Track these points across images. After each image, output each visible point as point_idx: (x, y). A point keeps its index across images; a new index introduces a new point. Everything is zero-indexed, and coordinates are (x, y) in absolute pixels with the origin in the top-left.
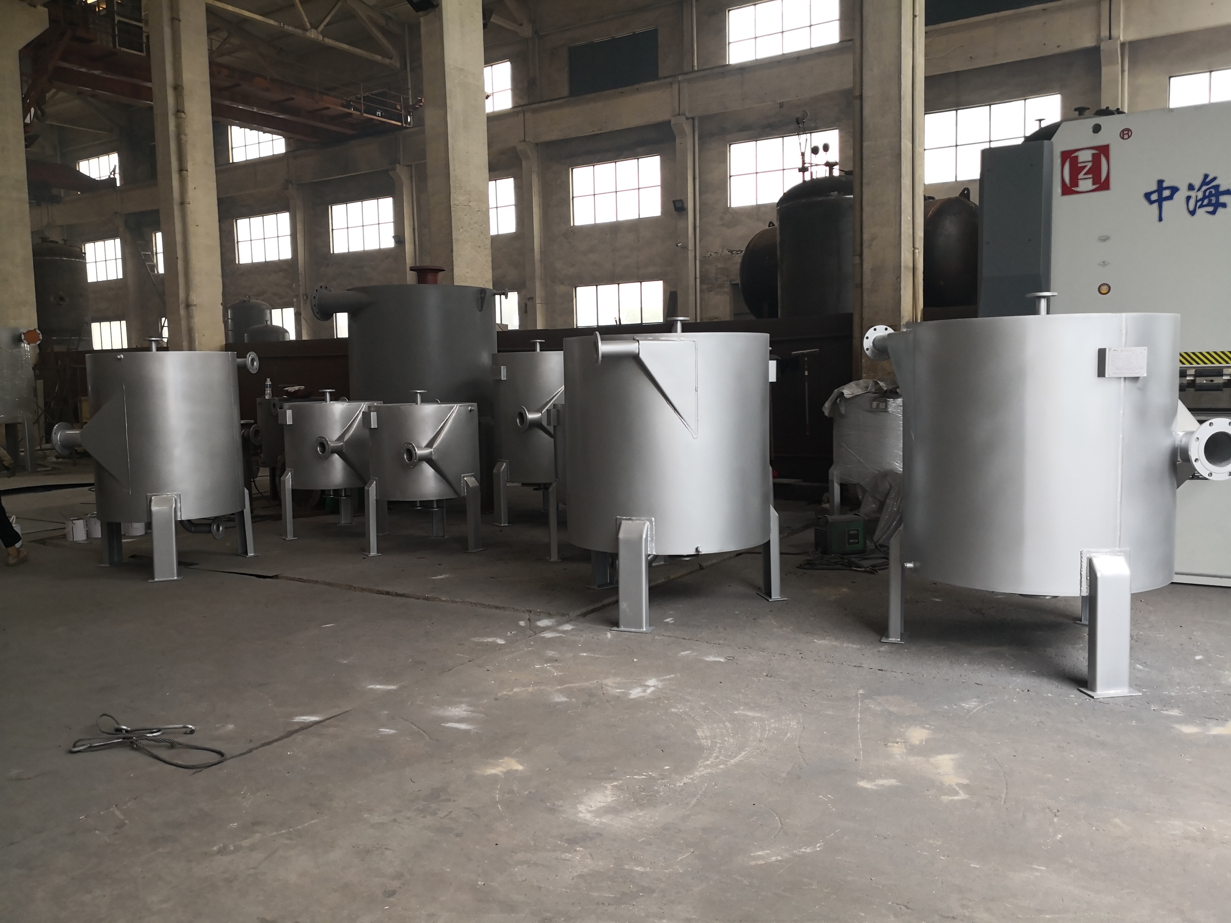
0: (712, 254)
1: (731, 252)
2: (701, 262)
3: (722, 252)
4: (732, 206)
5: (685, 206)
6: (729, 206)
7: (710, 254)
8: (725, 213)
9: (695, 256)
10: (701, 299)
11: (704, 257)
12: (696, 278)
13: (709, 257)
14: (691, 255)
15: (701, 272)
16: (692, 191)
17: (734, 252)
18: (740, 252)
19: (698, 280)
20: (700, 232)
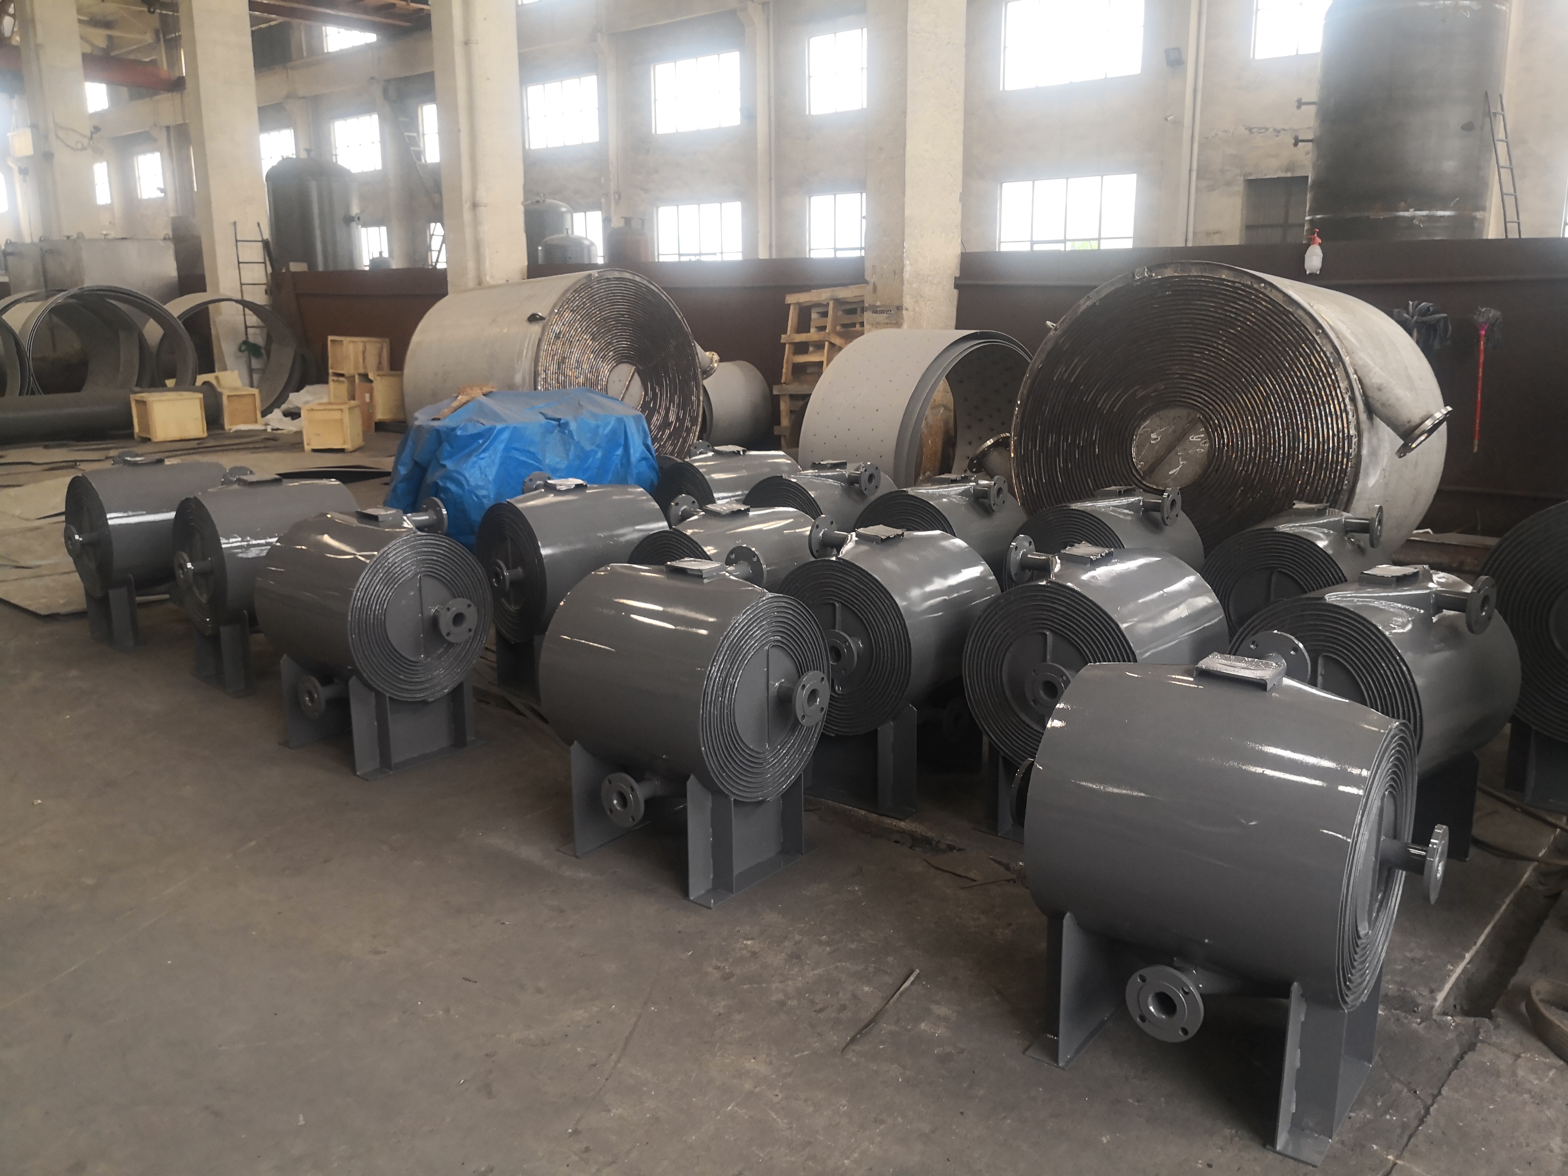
1: (1250, 130)
2: (1200, 145)
3: (1236, 130)
4: (1257, 58)
5: (1183, 59)
6: (1251, 58)
7: (1217, 133)
8: (1243, 69)
9: (1192, 137)
10: (1196, 203)
11: (1205, 138)
12: (1190, 170)
13: (1214, 137)
14: (1186, 135)
15: (1198, 161)
16: (1196, 35)
17: (1254, 130)
18: (1264, 131)
19: (1194, 174)
20: (1204, 99)
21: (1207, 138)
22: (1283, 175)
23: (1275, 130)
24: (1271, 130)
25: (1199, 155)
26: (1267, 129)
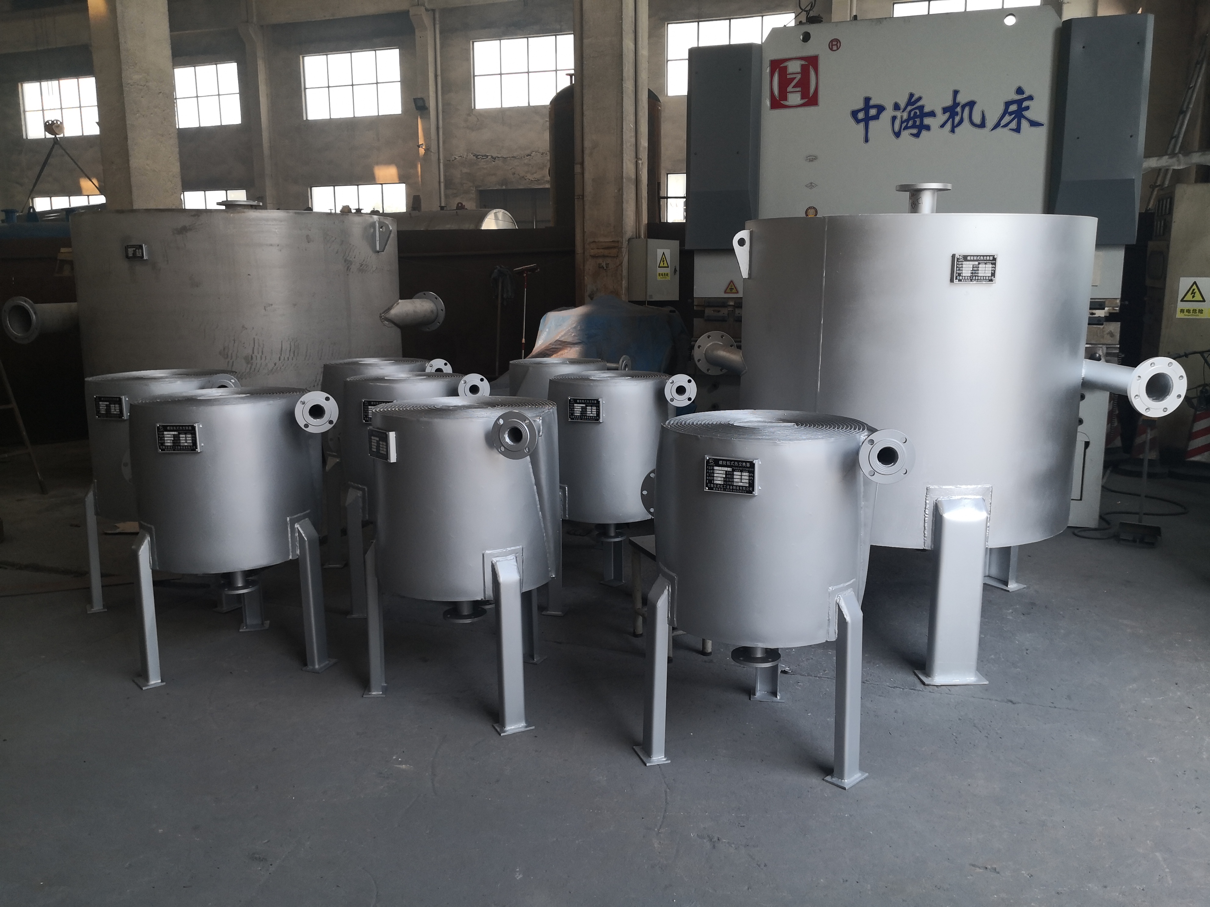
0: (456, 157)
1: (477, 156)
2: (445, 165)
3: (467, 156)
4: (477, 108)
5: (427, 105)
6: (473, 108)
7: (455, 158)
8: (469, 115)
9: (439, 159)
11: (448, 161)
12: (440, 182)
13: (453, 160)
14: (434, 157)
15: (445, 176)
16: (434, 90)
17: (479, 157)
18: (485, 157)
19: (442, 185)
20: (443, 134)
21: (450, 161)
22: (500, 188)
23: (492, 157)
24: (489, 157)
25: (445, 172)
26: (487, 156)
